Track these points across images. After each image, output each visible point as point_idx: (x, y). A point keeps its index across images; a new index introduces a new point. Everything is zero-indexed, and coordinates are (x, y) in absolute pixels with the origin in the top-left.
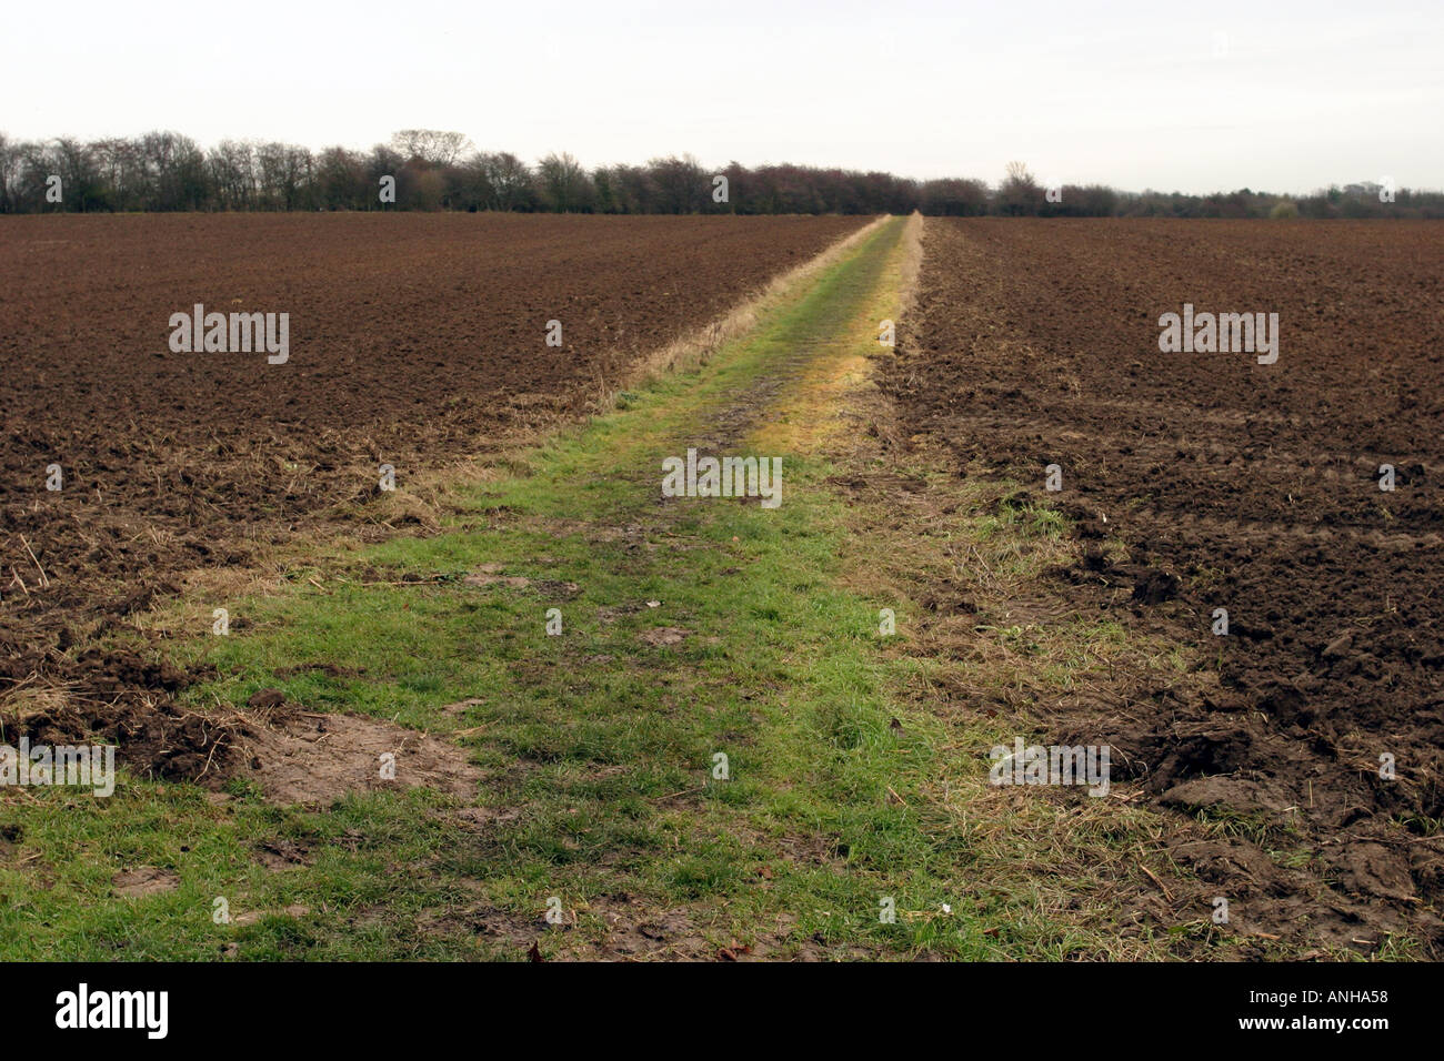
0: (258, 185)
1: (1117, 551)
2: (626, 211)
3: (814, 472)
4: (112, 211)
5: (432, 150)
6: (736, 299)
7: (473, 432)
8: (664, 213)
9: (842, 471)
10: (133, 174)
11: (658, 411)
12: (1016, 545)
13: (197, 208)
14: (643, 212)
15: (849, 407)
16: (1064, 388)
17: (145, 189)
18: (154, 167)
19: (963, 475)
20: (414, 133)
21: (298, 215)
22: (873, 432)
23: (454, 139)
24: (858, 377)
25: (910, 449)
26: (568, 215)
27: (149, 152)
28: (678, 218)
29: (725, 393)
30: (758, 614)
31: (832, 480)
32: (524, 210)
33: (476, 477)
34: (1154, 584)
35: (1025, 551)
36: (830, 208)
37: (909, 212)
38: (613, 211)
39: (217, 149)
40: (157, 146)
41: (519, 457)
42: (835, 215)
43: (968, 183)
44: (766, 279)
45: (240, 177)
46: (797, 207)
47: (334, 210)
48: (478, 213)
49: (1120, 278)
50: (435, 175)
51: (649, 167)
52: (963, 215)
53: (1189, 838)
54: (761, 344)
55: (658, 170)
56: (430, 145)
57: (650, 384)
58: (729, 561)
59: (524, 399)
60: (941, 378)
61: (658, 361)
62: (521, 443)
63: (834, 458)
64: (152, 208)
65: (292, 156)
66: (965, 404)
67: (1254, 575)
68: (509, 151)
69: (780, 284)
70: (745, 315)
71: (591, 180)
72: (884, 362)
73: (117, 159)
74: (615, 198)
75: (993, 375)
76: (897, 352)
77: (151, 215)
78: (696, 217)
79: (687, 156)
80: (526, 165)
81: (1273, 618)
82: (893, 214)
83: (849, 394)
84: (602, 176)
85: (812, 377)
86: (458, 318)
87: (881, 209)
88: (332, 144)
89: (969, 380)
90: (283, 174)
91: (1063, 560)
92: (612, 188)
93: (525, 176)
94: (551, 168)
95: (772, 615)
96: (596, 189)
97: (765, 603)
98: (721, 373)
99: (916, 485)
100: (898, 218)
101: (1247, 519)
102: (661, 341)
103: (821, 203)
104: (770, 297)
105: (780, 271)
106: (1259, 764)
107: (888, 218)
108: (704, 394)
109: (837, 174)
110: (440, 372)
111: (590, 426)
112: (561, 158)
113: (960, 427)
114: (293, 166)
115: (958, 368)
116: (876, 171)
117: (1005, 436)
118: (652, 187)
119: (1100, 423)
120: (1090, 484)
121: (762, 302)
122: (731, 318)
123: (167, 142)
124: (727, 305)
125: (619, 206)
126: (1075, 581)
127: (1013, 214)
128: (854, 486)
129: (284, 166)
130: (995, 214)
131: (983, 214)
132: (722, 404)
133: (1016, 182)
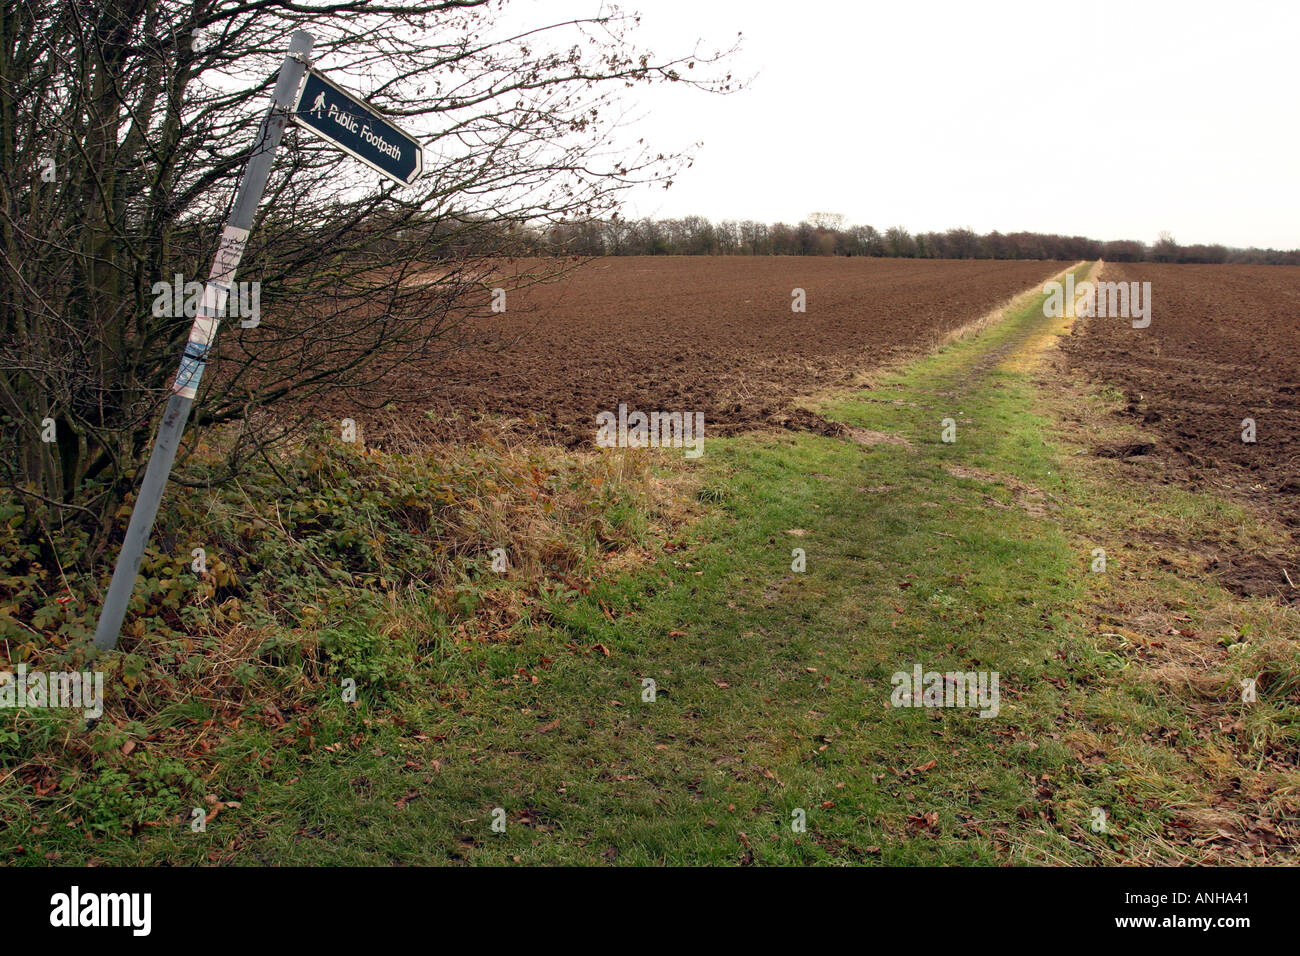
0: (739, 242)
1: (1143, 407)
2: (932, 257)
3: (1025, 379)
4: (668, 255)
5: (829, 224)
6: (993, 306)
7: (879, 359)
8: (953, 258)
9: (1038, 379)
10: (678, 237)
11: (957, 355)
12: (1103, 404)
13: (709, 254)
14: (942, 257)
15: (1045, 356)
16: (1151, 352)
17: (683, 244)
18: (689, 232)
19: (1090, 383)
20: (819, 214)
21: (760, 257)
22: (1054, 366)
23: (839, 217)
24: (1051, 344)
25: (1070, 373)
26: (900, 260)
27: (687, 225)
28: (961, 261)
29: (987, 349)
30: (999, 417)
31: (1032, 382)
32: (876, 255)
33: (884, 375)
34: (1152, 416)
35: (1106, 406)
36: (1049, 257)
37: (1096, 259)
38: (925, 257)
39: (720, 223)
40: (691, 222)
41: (902, 368)
42: (1052, 260)
43: (1133, 243)
44: (1010, 297)
45: (731, 237)
46: (1029, 255)
47: (777, 254)
48: (852, 257)
49: (1208, 300)
50: (830, 236)
51: (946, 233)
52: (1129, 262)
53: (1127, 467)
54: (1005, 328)
55: (950, 235)
56: (826, 221)
57: (953, 343)
58: (988, 404)
59: (896, 348)
60: (1091, 346)
61: (956, 334)
62: (900, 363)
63: (1036, 374)
64: (688, 253)
65: (757, 227)
66: (1100, 357)
67: (1198, 419)
68: (870, 225)
69: (1017, 299)
70: (998, 314)
71: (914, 239)
72: (1065, 339)
73: (671, 229)
74: (927, 250)
75: (1118, 346)
76: (1072, 334)
77: (686, 257)
78: (971, 261)
79: (968, 227)
80: (879, 232)
81: (1199, 431)
82: (1087, 260)
83: (1046, 351)
84: (920, 238)
85: (1029, 343)
86: (856, 312)
87: (1080, 257)
88: (778, 221)
89: (1105, 347)
90: (751, 236)
91: (1120, 409)
92: (925, 244)
93: (879, 238)
94: (892, 233)
95: (1004, 418)
96: (916, 244)
97: (1002, 414)
98: (985, 340)
99: (1069, 386)
100: (1089, 263)
101: (1210, 403)
102: (957, 326)
103: (1045, 254)
104: (1011, 305)
105: (1017, 292)
106: (1156, 453)
107: (1083, 263)
108: (977, 349)
109: (1055, 237)
110: (855, 336)
111: (929, 359)
112: (898, 229)
113: (1093, 366)
114: (758, 232)
115: (1101, 342)
116: (1078, 236)
117: (1114, 370)
118: (947, 244)
119: (1162, 367)
120: (1145, 388)
121: (1007, 308)
122: (991, 316)
123: (696, 220)
124: (989, 309)
125: (929, 255)
126: (1123, 416)
127: (1161, 262)
128: (1041, 384)
129: (753, 232)
130: (1149, 261)
131: (1142, 261)
132: (986, 353)
133: (1164, 242)
